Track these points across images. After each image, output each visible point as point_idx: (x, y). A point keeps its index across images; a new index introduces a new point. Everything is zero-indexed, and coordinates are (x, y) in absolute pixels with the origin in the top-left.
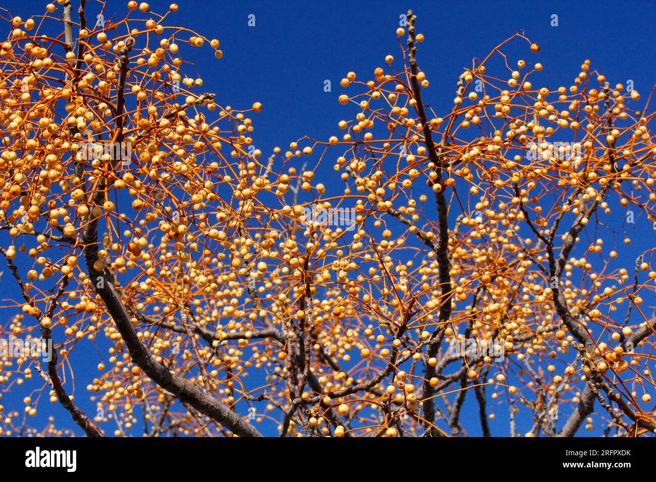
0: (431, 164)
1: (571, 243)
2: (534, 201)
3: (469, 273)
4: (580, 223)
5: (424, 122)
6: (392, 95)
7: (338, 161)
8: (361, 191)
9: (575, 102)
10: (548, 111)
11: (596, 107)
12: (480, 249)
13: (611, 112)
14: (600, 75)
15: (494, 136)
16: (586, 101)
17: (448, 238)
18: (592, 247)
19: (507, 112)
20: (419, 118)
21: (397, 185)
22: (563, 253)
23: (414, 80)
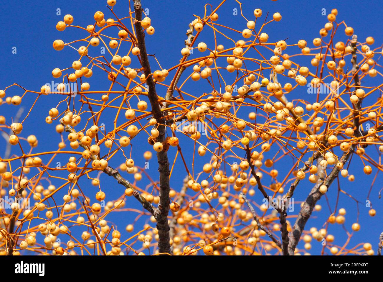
0: (153, 121)
1: (308, 213)
2: (269, 164)
3: (195, 240)
4: (318, 191)
5: (147, 72)
6: (113, 42)
7: (50, 112)
8: (75, 146)
9: (318, 56)
10: (285, 66)
11: (342, 62)
12: (209, 214)
13: (358, 68)
14: (348, 26)
15: (223, 92)
16: (331, 55)
17: (169, 203)
18: (332, 218)
19: (240, 66)
20: (142, 68)
21: (114, 142)
22: (299, 224)
23: (138, 26)
